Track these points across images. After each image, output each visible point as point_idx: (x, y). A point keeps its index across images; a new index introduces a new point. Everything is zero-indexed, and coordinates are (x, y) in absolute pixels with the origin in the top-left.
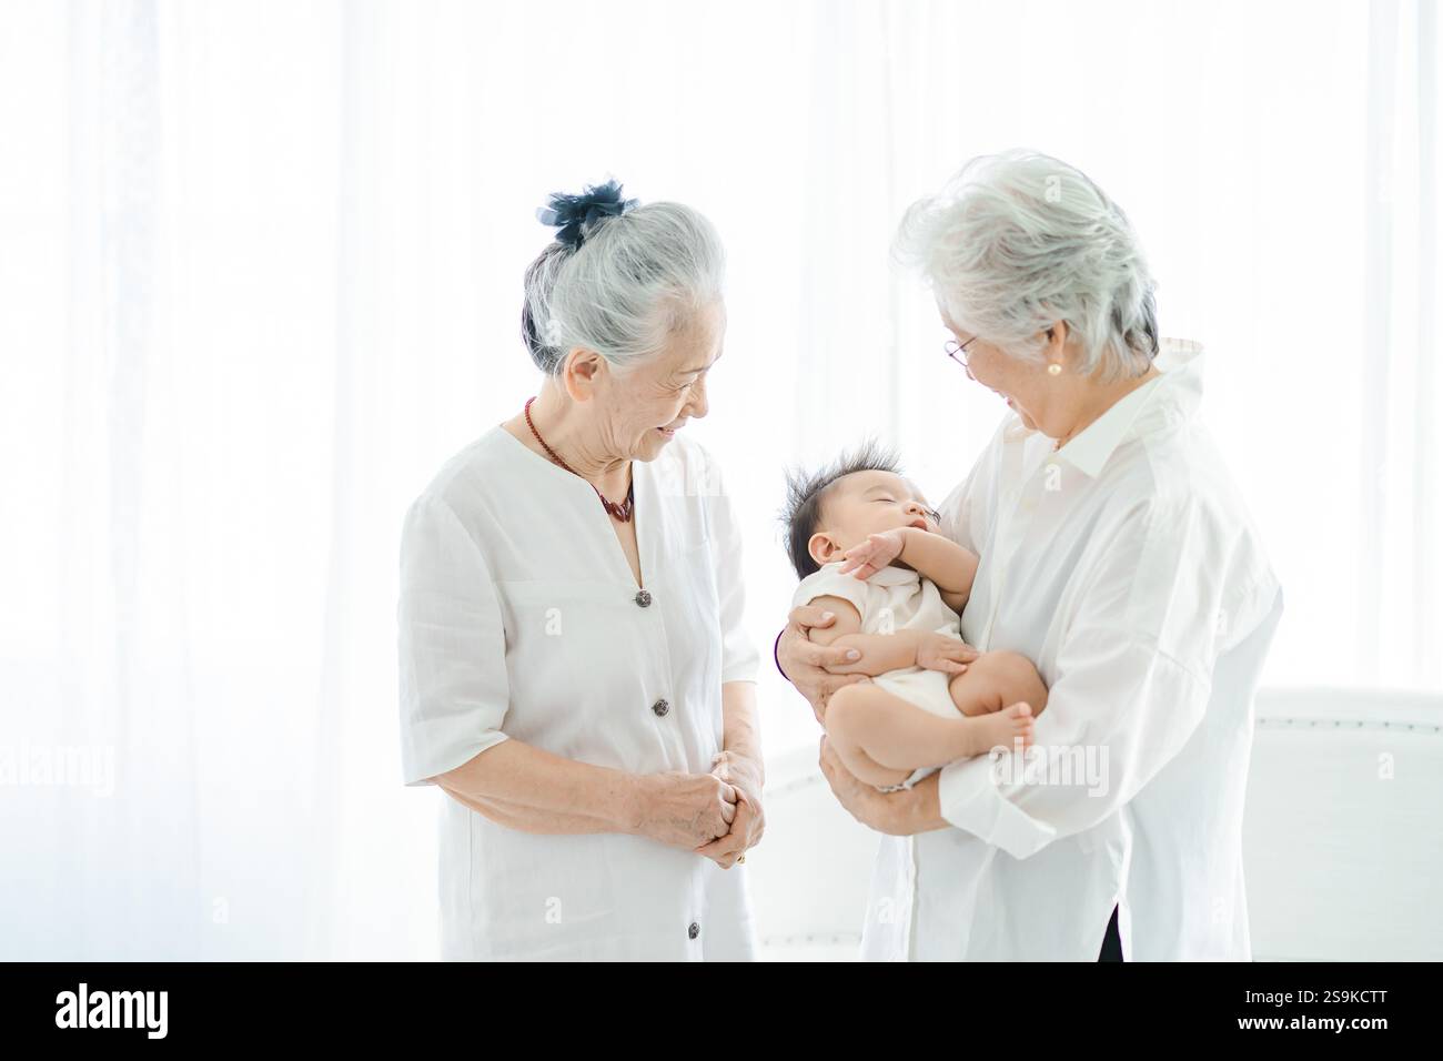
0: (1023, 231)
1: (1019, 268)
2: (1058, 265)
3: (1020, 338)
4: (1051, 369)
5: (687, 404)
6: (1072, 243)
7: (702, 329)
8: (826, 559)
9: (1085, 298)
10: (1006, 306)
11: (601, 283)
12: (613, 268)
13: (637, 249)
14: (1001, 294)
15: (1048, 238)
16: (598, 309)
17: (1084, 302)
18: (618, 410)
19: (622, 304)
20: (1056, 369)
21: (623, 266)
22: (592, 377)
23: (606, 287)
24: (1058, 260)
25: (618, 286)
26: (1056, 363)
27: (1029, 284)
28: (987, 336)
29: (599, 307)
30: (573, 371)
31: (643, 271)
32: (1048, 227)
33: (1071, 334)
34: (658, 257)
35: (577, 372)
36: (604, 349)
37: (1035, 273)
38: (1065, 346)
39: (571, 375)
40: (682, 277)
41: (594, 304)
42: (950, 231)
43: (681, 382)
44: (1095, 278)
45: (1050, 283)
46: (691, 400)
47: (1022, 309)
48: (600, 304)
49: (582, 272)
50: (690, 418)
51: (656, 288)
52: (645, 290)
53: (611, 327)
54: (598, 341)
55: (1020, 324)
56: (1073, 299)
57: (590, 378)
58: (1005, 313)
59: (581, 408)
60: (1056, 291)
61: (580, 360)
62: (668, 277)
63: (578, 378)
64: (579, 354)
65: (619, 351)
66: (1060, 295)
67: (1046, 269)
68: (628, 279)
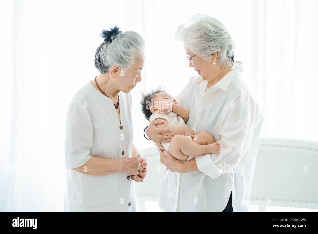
0: (210, 30)
1: (208, 39)
2: (217, 39)
3: (206, 55)
4: (213, 63)
5: (137, 79)
6: (220, 34)
7: (142, 59)
8: (154, 111)
9: (222, 47)
10: (204, 48)
11: (119, 49)
12: (122, 46)
13: (127, 41)
14: (203, 45)
15: (215, 32)
16: (119, 55)
17: (222, 48)
19: (125, 53)
20: (214, 63)
21: (125, 45)
22: (117, 73)
23: (121, 50)
24: (217, 38)
25: (124, 49)
26: (214, 62)
27: (210, 43)
28: (199, 54)
29: (119, 54)
30: (112, 72)
31: (130, 46)
32: (215, 30)
33: (218, 55)
34: (132, 42)
35: (113, 72)
36: (121, 65)
37: (212, 40)
38: (217, 58)
39: (112, 73)
40: (138, 47)
41: (118, 54)
42: (193, 29)
44: (225, 43)
45: (215, 43)
46: (138, 77)
47: (208, 48)
49: (114, 47)
50: (138, 82)
51: (132, 50)
52: (130, 50)
53: (122, 59)
54: (119, 63)
55: (208, 52)
56: (219, 47)
57: (116, 73)
58: (204, 49)
60: (216, 45)
61: (115, 68)
62: (135, 47)
63: (113, 73)
64: (114, 67)
65: (124, 65)
66: (217, 46)
67: (214, 39)
68: (126, 48)
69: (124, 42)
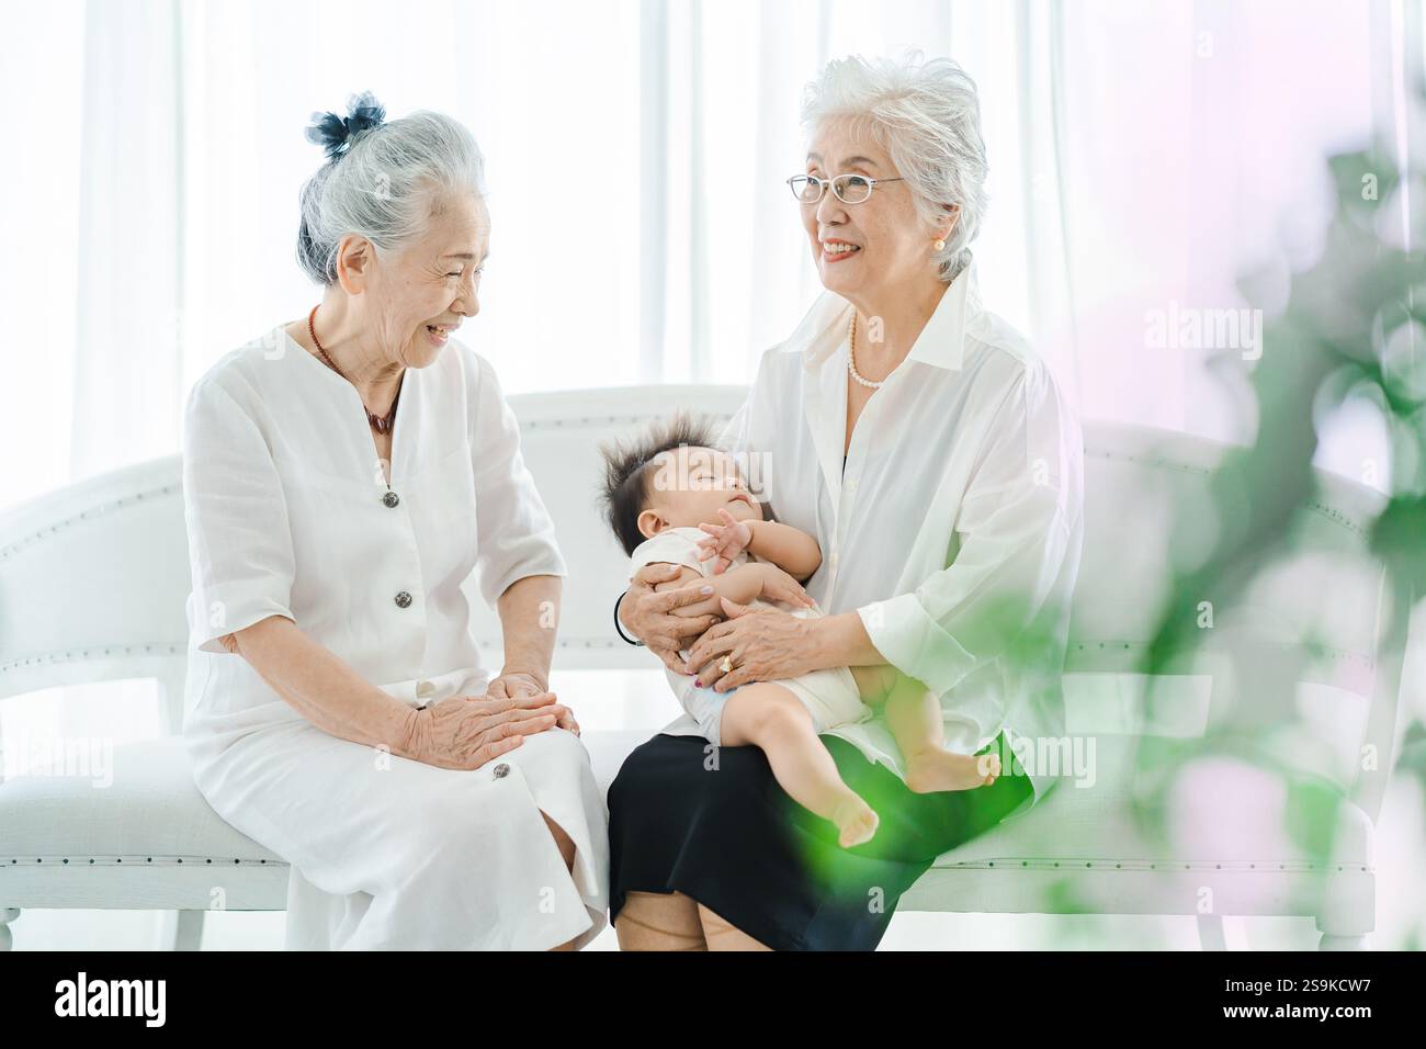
5: (455, 300)
7: (461, 214)
8: (653, 533)
11: (362, 171)
13: (395, 140)
18: (390, 301)
21: (383, 154)
22: (363, 270)
23: (367, 172)
25: (377, 169)
29: (360, 189)
30: (345, 264)
31: (401, 155)
34: (414, 143)
35: (349, 266)
36: (369, 232)
39: (343, 269)
43: (447, 266)
46: (461, 291)
48: (362, 187)
49: (350, 170)
50: (461, 316)
51: (412, 170)
52: (404, 172)
53: (372, 208)
54: (363, 225)
57: (361, 272)
59: (356, 302)
61: (350, 251)
62: (424, 160)
63: (349, 270)
64: (348, 243)
65: (383, 233)
68: (387, 164)
69: (382, 143)
